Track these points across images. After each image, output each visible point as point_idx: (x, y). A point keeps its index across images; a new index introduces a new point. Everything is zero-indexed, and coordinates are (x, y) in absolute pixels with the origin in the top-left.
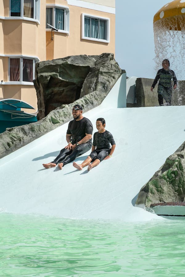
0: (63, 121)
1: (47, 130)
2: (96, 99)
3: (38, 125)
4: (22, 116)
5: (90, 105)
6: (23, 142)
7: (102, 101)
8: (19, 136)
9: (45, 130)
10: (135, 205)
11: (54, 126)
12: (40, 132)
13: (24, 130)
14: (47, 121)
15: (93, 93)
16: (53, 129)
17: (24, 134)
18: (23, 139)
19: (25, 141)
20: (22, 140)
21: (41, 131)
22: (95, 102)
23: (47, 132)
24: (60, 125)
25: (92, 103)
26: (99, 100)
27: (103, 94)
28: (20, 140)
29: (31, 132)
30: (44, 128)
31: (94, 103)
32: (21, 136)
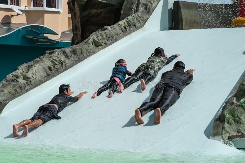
0: (106, 44)
1: (89, 53)
2: (139, 21)
3: (81, 47)
4: (46, 42)
5: (133, 28)
6: (65, 66)
7: (144, 23)
8: (60, 59)
9: (88, 54)
10: (210, 137)
11: (96, 50)
12: (82, 55)
13: (66, 53)
14: (89, 44)
15: (135, 15)
16: (96, 53)
17: (65, 57)
18: (65, 63)
19: (67, 65)
20: (64, 64)
21: (84, 54)
22: (138, 24)
23: (90, 55)
24: (103, 48)
25: (135, 26)
26: (141, 22)
27: (146, 16)
28: (62, 64)
29: (73, 55)
30: (87, 51)
31: (136, 25)
32: (63, 60)
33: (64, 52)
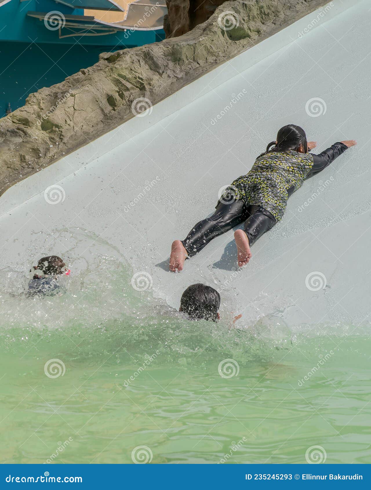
0: (258, 32)
1: (214, 58)
3: (192, 42)
6: (151, 92)
8: (137, 75)
9: (211, 59)
11: (233, 47)
12: (196, 64)
13: (153, 59)
14: (215, 33)
16: (233, 56)
17: (151, 69)
18: (150, 84)
19: (157, 90)
20: (147, 87)
21: (200, 62)
23: (216, 63)
24: (251, 45)
28: (142, 88)
29: (171, 64)
30: (209, 52)
32: (144, 76)
33: (148, 57)
